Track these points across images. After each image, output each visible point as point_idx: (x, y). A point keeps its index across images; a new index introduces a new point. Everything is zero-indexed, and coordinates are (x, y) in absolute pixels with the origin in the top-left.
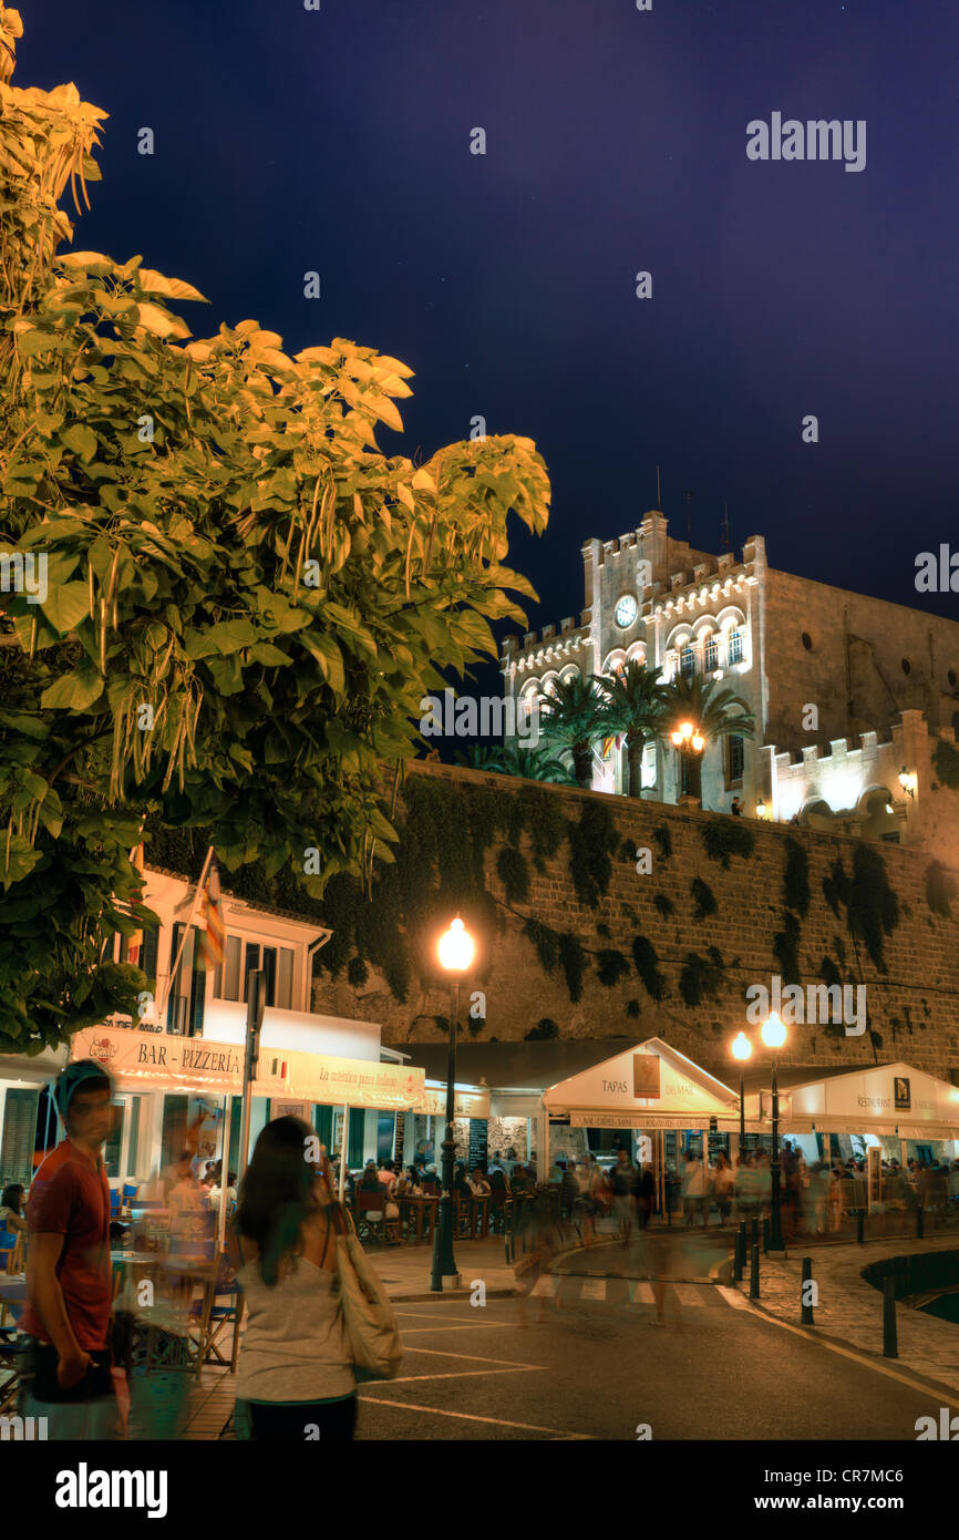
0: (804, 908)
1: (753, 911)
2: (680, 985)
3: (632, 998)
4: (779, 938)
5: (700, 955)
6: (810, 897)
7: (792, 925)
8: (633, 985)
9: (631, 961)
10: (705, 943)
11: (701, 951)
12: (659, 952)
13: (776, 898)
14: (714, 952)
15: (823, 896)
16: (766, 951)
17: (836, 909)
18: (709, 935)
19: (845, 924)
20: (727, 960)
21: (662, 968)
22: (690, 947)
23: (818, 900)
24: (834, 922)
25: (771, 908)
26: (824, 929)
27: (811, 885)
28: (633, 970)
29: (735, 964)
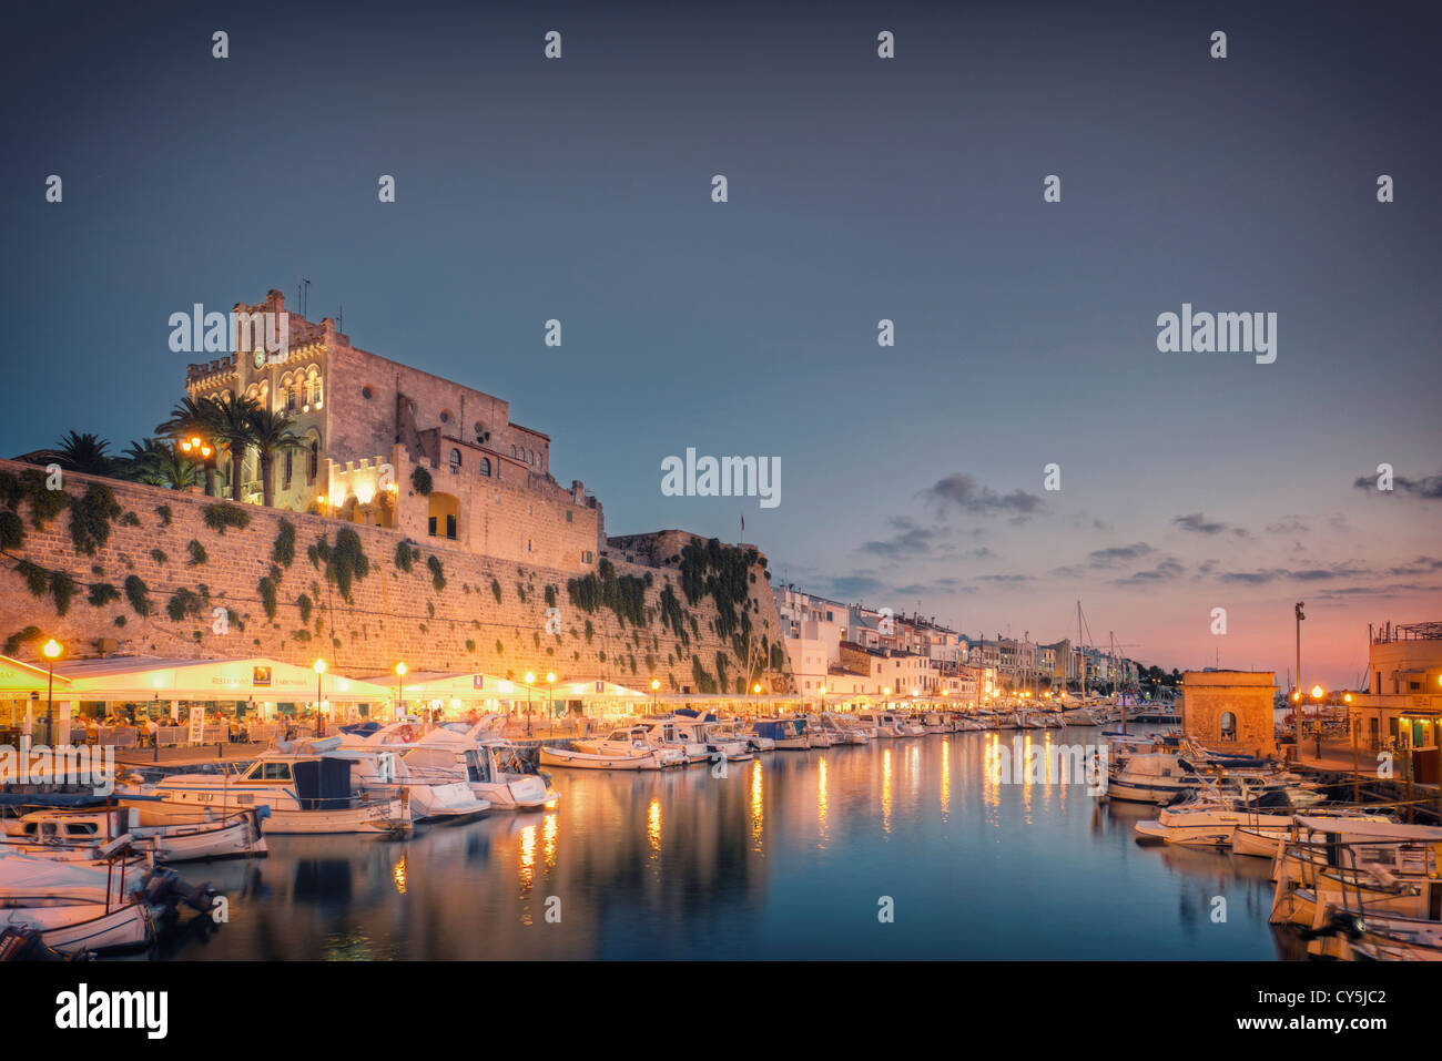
0: (288, 560)
1: (241, 562)
2: (169, 607)
3: (120, 614)
4: (263, 581)
5: (189, 590)
6: (293, 556)
7: (276, 572)
8: (123, 606)
9: (123, 592)
10: (194, 581)
11: (190, 586)
12: (150, 586)
13: (266, 556)
14: (203, 588)
15: (307, 556)
16: (251, 587)
17: (316, 565)
18: (200, 576)
19: (323, 573)
20: (212, 593)
21: (152, 596)
22: (181, 584)
23: (301, 557)
24: (315, 573)
25: (259, 561)
26: (304, 576)
27: (296, 549)
28: (124, 596)
29: (221, 596)
